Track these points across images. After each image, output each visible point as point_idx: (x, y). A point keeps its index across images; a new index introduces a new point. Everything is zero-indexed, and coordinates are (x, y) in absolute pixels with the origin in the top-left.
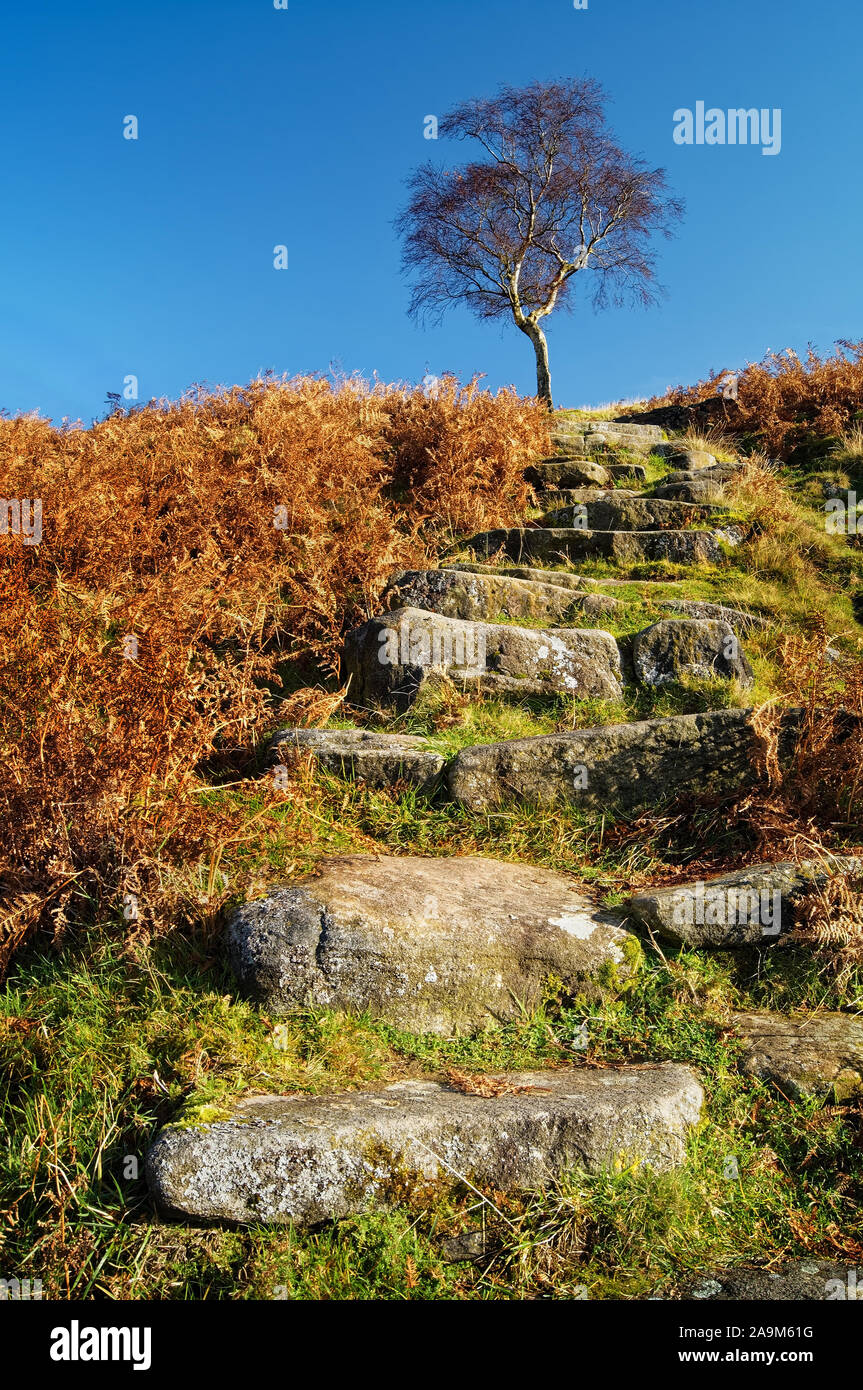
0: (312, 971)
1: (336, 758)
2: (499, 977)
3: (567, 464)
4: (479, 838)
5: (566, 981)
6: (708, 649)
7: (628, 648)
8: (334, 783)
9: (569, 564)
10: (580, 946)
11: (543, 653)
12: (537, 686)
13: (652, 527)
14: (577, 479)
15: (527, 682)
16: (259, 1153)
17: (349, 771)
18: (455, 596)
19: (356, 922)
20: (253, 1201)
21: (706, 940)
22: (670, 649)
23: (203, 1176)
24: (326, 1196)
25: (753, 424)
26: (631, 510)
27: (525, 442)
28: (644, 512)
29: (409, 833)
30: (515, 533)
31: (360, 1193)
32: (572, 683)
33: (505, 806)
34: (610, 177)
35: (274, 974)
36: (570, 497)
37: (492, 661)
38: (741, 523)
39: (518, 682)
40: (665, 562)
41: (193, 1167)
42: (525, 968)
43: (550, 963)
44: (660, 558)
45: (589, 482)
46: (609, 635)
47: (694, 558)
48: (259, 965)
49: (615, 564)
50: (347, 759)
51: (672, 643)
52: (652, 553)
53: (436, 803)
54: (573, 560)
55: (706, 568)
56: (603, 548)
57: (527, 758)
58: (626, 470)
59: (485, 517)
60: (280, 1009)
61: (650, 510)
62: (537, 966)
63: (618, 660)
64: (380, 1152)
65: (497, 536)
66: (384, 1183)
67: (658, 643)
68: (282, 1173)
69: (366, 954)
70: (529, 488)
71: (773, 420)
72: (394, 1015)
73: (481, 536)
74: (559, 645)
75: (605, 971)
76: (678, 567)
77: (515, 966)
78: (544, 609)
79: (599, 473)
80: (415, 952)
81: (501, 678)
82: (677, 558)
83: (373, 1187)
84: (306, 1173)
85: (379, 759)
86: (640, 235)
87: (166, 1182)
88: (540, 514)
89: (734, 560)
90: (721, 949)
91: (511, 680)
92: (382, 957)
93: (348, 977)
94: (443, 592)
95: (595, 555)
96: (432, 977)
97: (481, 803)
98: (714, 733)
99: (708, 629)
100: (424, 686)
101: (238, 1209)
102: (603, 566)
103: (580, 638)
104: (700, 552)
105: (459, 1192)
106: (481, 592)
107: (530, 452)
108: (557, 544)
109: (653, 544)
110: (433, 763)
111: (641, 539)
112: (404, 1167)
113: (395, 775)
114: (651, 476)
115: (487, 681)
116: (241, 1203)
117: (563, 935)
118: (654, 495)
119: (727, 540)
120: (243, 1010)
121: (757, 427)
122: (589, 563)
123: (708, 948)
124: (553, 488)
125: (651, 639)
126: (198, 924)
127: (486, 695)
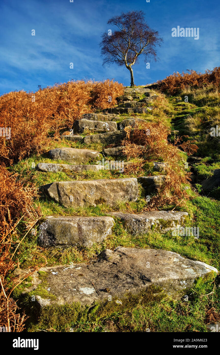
0: (59, 155)
1: (68, 137)
2: (83, 158)
3: (124, 96)
4: (87, 148)
5: (92, 159)
6: (131, 124)
7: (118, 124)
8: (67, 141)
9: (120, 114)
10: (94, 155)
11: (104, 125)
12: (103, 130)
13: (137, 107)
14: (126, 99)
15: (101, 129)
16: (49, 164)
17: (69, 139)
18: (93, 117)
19: (65, 151)
20: (48, 169)
21: (111, 155)
22: (125, 124)
23: (43, 166)
24: (56, 170)
25: (168, 88)
26: (133, 104)
27: (117, 92)
28: (136, 105)
29: (77, 147)
30: (110, 109)
31: (60, 170)
32: (109, 130)
33: (92, 143)
34: (146, 33)
35: (54, 156)
36: (123, 102)
37: (96, 126)
38: (153, 106)
39: (100, 130)
40: (137, 113)
41: (42, 165)
42: (86, 157)
43: (90, 156)
44: (136, 113)
45: (129, 100)
46: (116, 123)
47: (142, 112)
48: (52, 155)
49: (128, 114)
50: (69, 138)
51: (125, 123)
52: (135, 112)
53: (82, 143)
54: (121, 113)
55: (144, 114)
56: (126, 111)
57: (95, 137)
58: (136, 97)
59: (105, 106)
60: (55, 160)
61: (137, 104)
62: (88, 157)
63: (117, 126)
64: (62, 167)
65: (107, 109)
66: (62, 170)
67: (123, 123)
68: (51, 167)
69: (65, 154)
70: (116, 101)
71: (172, 87)
72: (69, 161)
73: (104, 110)
74: (107, 124)
75: (97, 158)
76: (139, 114)
77: (85, 157)
78: (108, 119)
79: (131, 98)
80: (72, 154)
81: (97, 129)
82: (139, 112)
83: (61, 170)
84: (54, 167)
85: (74, 137)
86: (154, 46)
87: (39, 166)
88: (117, 106)
89: (150, 113)
90: (113, 156)
91: (99, 129)
92: (67, 154)
93: (63, 157)
94: (91, 117)
95: (124, 112)
96: (74, 157)
97: (88, 143)
98: (123, 133)
99: (131, 121)
100: (84, 130)
101: (46, 170)
102: (126, 114)
103: (110, 123)
104: (144, 112)
105: (71, 172)
106: (97, 117)
107: (118, 94)
108: (118, 111)
109: (135, 110)
110: (81, 138)
111: (133, 109)
112: (65, 168)
113: (76, 140)
114: (140, 99)
115: (95, 129)
116: (47, 169)
117: (92, 153)
118: (139, 102)
119: (150, 109)
120: (50, 160)
121: (169, 88)
122: (124, 114)
123: (112, 156)
124: (121, 101)
125: (122, 123)
126: (46, 153)
127: (95, 132)
